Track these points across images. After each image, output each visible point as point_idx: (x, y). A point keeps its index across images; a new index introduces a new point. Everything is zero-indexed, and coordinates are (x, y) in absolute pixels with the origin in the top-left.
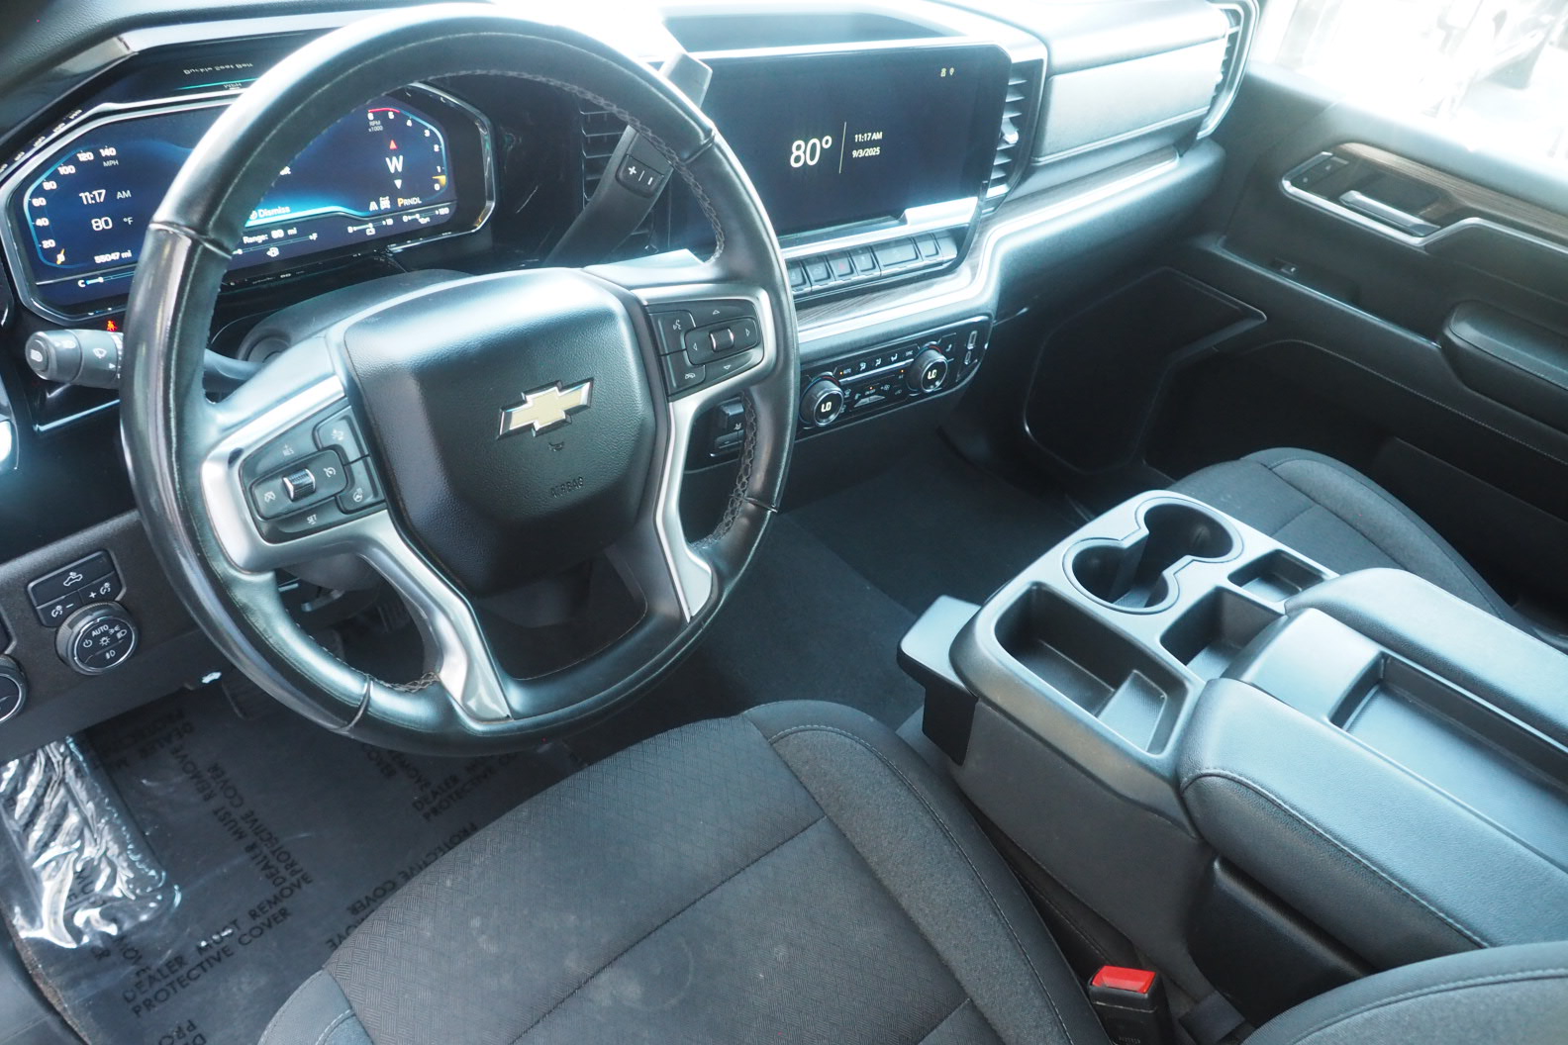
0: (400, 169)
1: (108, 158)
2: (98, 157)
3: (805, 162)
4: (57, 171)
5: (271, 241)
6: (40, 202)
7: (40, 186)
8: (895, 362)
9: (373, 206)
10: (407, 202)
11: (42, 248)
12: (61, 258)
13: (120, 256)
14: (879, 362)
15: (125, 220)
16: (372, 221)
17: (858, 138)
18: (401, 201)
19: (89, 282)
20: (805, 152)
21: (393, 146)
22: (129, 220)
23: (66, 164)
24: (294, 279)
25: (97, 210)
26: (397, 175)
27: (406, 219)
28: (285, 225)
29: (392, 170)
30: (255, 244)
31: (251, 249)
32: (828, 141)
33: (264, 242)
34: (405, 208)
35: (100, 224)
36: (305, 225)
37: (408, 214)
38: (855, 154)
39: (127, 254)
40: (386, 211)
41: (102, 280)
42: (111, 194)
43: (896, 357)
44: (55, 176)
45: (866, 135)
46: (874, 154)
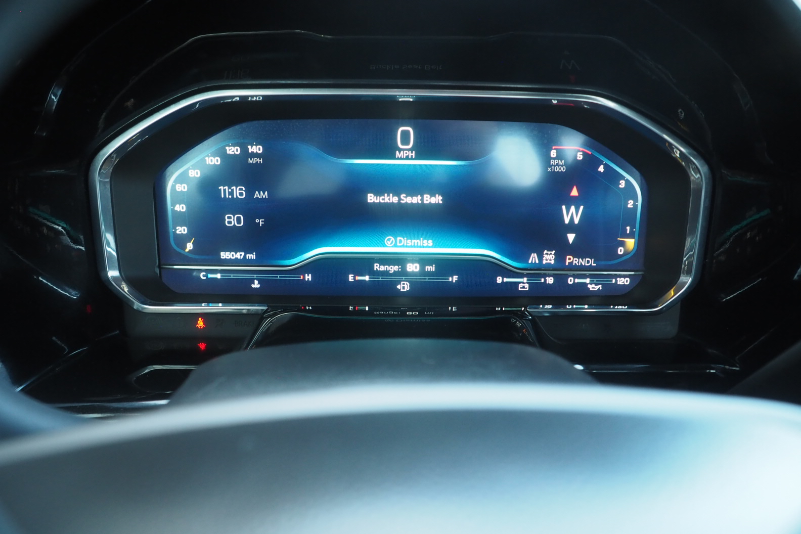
0: (576, 221)
1: (253, 155)
2: (246, 154)
4: (204, 160)
5: (403, 273)
6: (183, 187)
7: (185, 173)
9: (534, 258)
10: (576, 261)
11: (175, 233)
12: (190, 246)
13: (245, 256)
15: (257, 221)
16: (527, 275)
18: (569, 259)
19: (210, 276)
21: (575, 192)
22: (261, 222)
23: (213, 154)
24: (423, 319)
25: (234, 206)
26: (571, 227)
27: (571, 281)
28: (424, 260)
29: (567, 221)
30: (386, 273)
31: (380, 278)
33: (396, 274)
34: (572, 267)
35: (232, 220)
36: (446, 265)
37: (575, 277)
39: (253, 256)
40: (548, 267)
41: (219, 276)
42: (250, 192)
44: (200, 165)
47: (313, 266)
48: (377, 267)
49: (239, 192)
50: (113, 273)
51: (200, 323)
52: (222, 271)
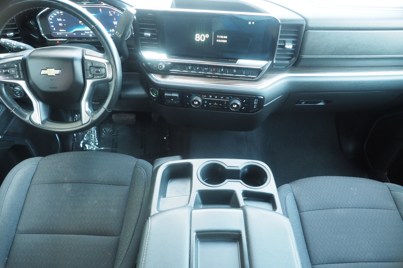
0: (116, 24)
2: (60, 13)
3: (200, 40)
4: (53, 14)
5: (90, 33)
6: (51, 19)
7: (51, 16)
8: (222, 99)
9: (111, 30)
11: (51, 27)
12: (54, 29)
14: (216, 97)
16: (111, 33)
17: (218, 36)
19: (59, 34)
20: (200, 37)
21: (115, 19)
22: (65, 25)
23: (55, 13)
24: (95, 41)
25: (60, 22)
26: (116, 25)
29: (115, 24)
30: (87, 33)
31: (86, 34)
32: (207, 36)
33: (89, 33)
35: (60, 24)
38: (217, 41)
39: (65, 31)
40: (113, 32)
41: (61, 34)
42: (62, 20)
43: (223, 98)
44: (53, 15)
45: (221, 36)
46: (225, 42)
47: (74, 32)
48: (85, 32)
49: (60, 20)
50: (43, 34)
51: (58, 42)
52: (61, 33)
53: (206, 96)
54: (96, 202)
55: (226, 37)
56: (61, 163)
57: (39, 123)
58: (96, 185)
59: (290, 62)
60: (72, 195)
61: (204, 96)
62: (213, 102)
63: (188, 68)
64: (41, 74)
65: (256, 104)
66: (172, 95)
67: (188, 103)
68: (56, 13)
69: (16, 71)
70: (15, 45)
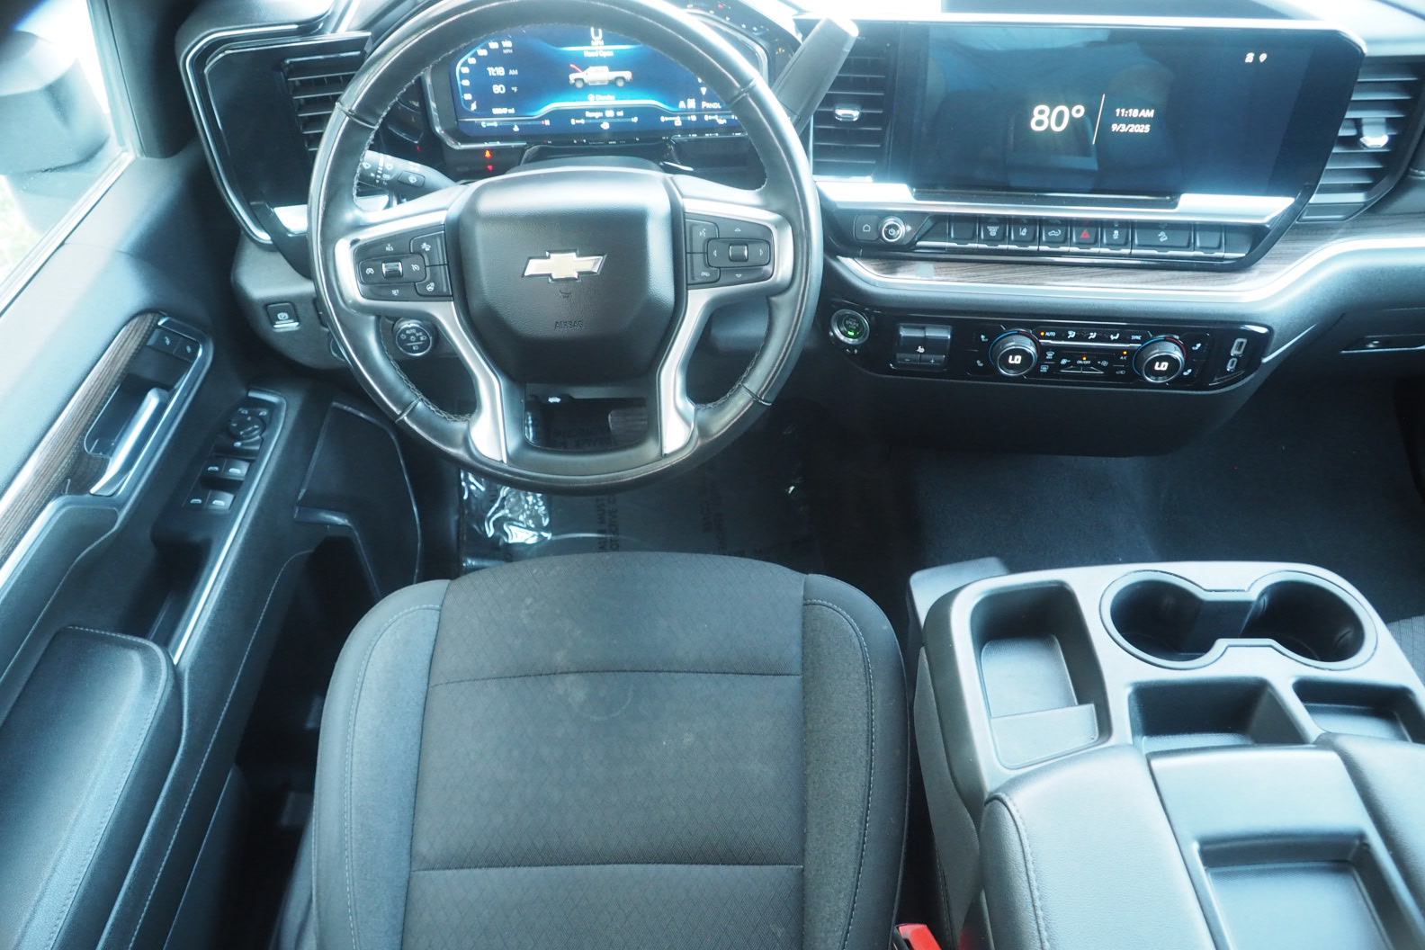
1: (506, 48)
2: (502, 47)
3: (1049, 127)
4: (476, 52)
5: (604, 117)
6: (466, 70)
7: (466, 61)
8: (1115, 341)
9: (682, 105)
10: (709, 105)
11: (464, 99)
12: (474, 107)
13: (508, 111)
14: (1093, 335)
15: (513, 89)
16: (681, 116)
17: (1120, 112)
18: (704, 104)
19: (488, 124)
20: (1049, 117)
22: (515, 89)
23: (482, 48)
24: (618, 146)
25: (498, 80)
26: (703, 84)
27: (707, 118)
28: (616, 109)
30: (594, 118)
31: (591, 121)
32: (1079, 111)
33: (600, 118)
34: (706, 109)
35: (498, 89)
36: (629, 111)
37: (709, 115)
38: (1115, 127)
39: (512, 111)
40: (691, 110)
41: (495, 124)
42: (507, 71)
43: (1117, 337)
44: (475, 55)
45: (1131, 110)
46: (1141, 131)
47: (549, 116)
48: (588, 114)
49: (500, 71)
50: (438, 129)
51: (488, 154)
52: (495, 121)
53: (1053, 334)
54: (689, 739)
55: (1150, 114)
56: (529, 601)
57: (499, 459)
58: (677, 676)
59: (1367, 196)
60: (596, 718)
61: (1047, 334)
62: (1074, 354)
63: (987, 232)
64: (526, 274)
65: (1235, 356)
66: (927, 334)
67: (978, 362)
68: (487, 47)
69: (428, 269)
70: (389, 169)
